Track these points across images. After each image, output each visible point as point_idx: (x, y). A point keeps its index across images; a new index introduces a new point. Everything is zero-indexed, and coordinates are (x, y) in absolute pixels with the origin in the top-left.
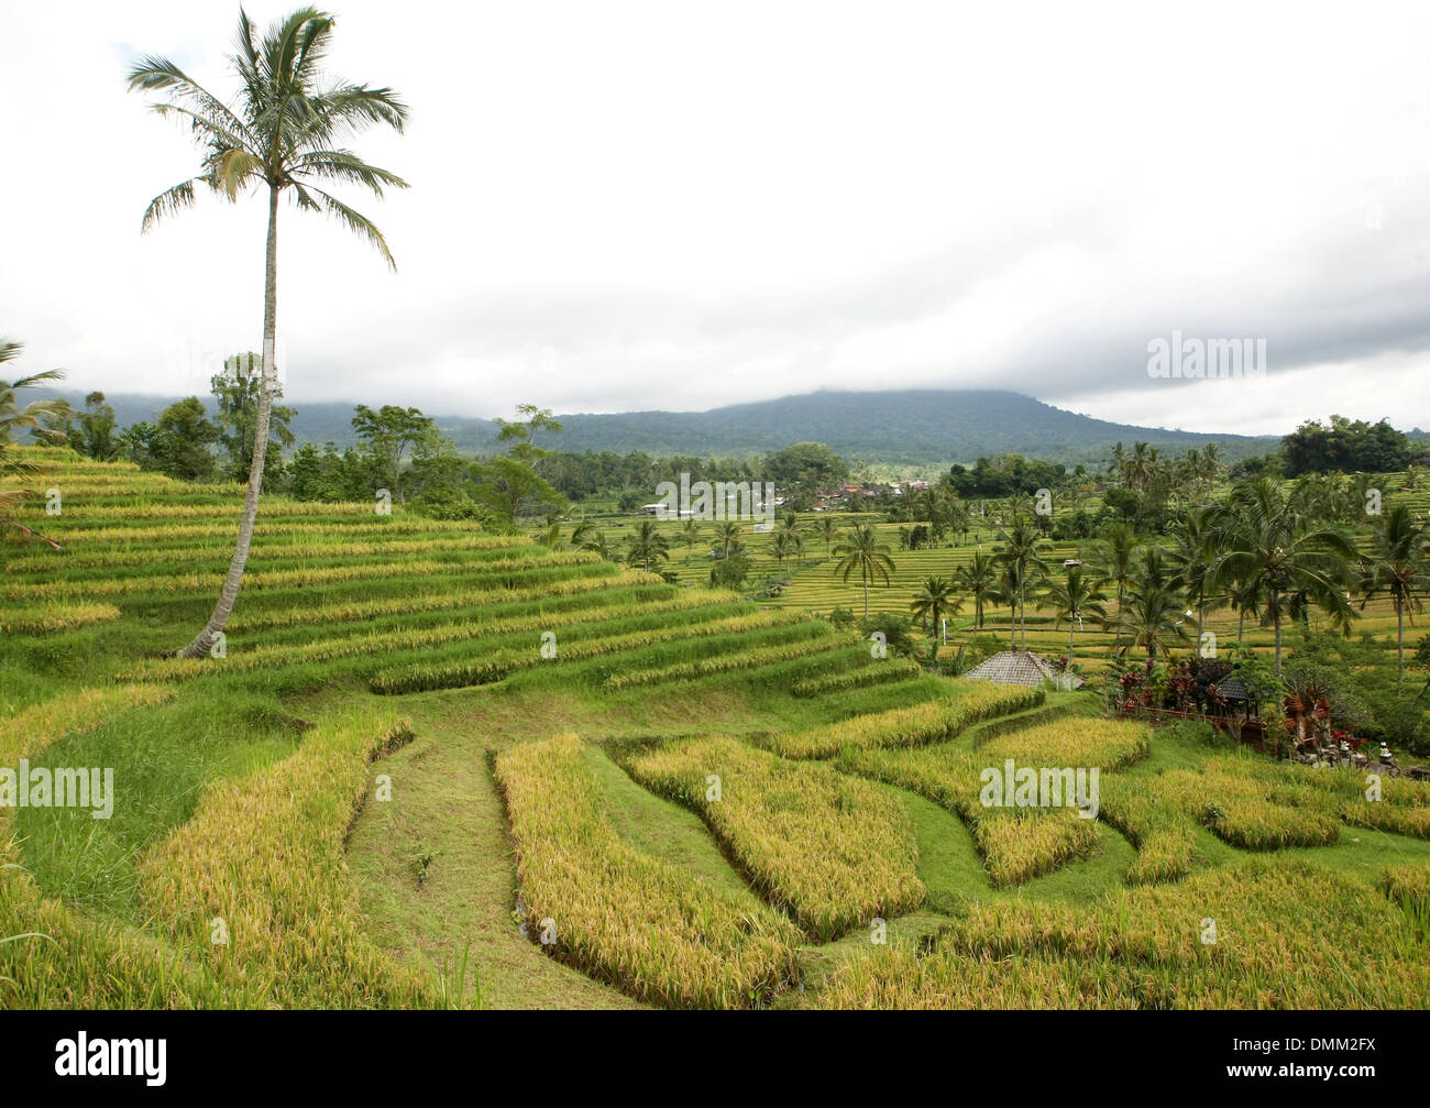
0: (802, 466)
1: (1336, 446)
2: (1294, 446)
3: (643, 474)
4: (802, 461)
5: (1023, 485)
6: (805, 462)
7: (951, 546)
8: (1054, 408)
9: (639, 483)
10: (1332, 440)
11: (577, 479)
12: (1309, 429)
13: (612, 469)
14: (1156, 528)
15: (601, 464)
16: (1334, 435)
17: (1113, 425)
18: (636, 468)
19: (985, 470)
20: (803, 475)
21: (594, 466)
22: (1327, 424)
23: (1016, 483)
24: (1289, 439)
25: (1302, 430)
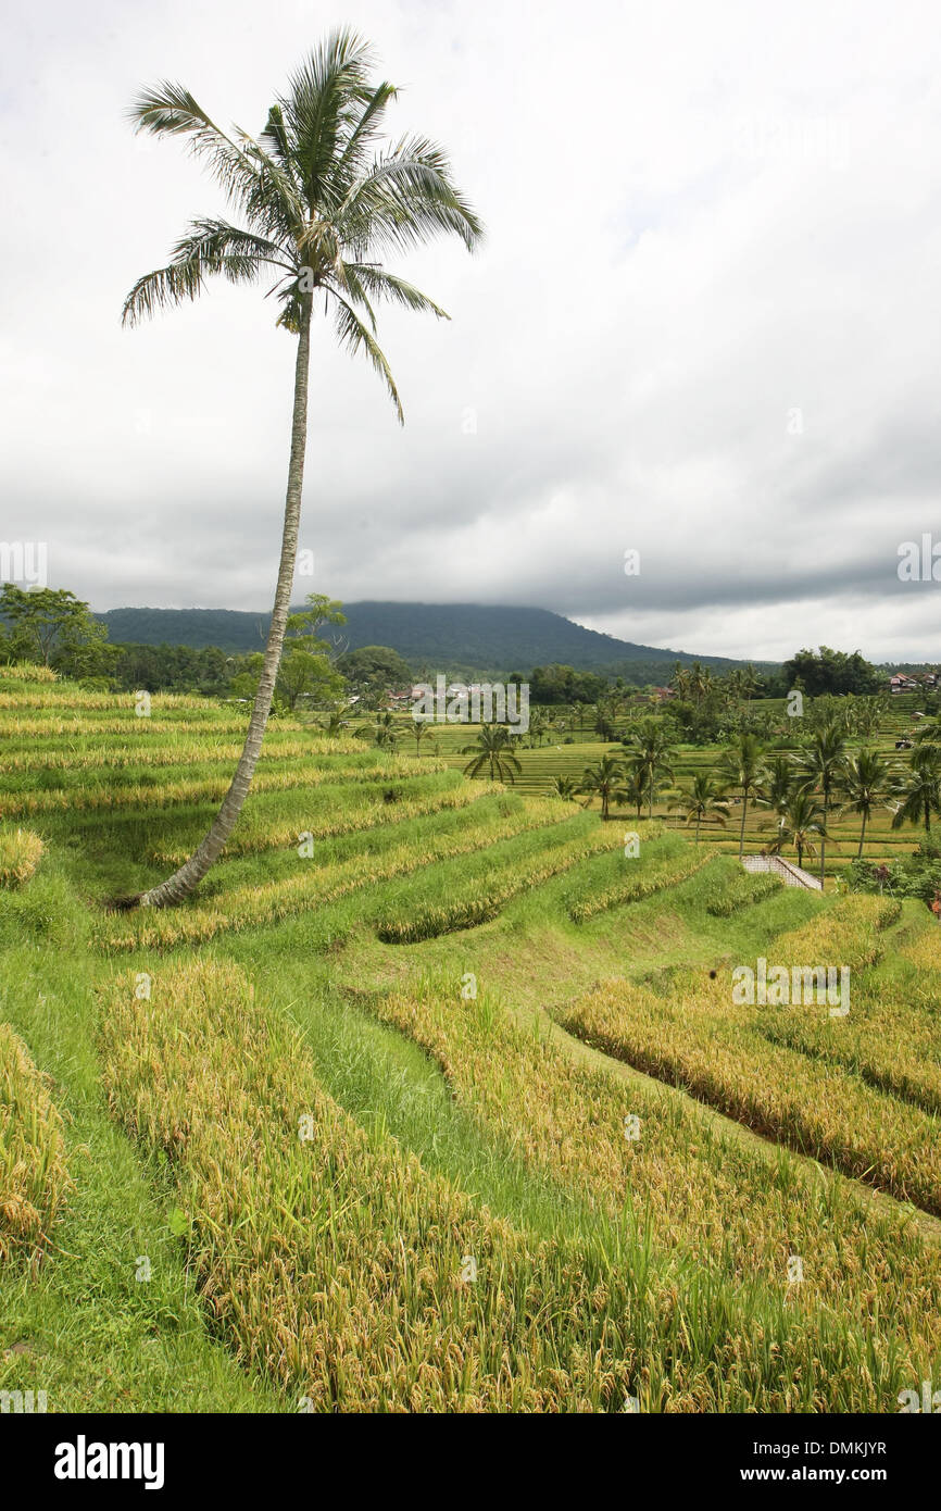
0: (372, 669)
1: (824, 672)
2: (792, 669)
3: (219, 669)
4: (371, 663)
5: (573, 694)
6: (374, 665)
7: (527, 748)
8: (582, 627)
9: (215, 678)
10: (820, 666)
11: (153, 671)
12: (804, 657)
13: (188, 663)
14: (711, 737)
15: (177, 658)
16: (821, 663)
17: (629, 644)
18: (211, 663)
19: (541, 679)
20: (373, 677)
21: (169, 659)
22: (817, 653)
23: (567, 692)
24: (789, 664)
25: (798, 656)
